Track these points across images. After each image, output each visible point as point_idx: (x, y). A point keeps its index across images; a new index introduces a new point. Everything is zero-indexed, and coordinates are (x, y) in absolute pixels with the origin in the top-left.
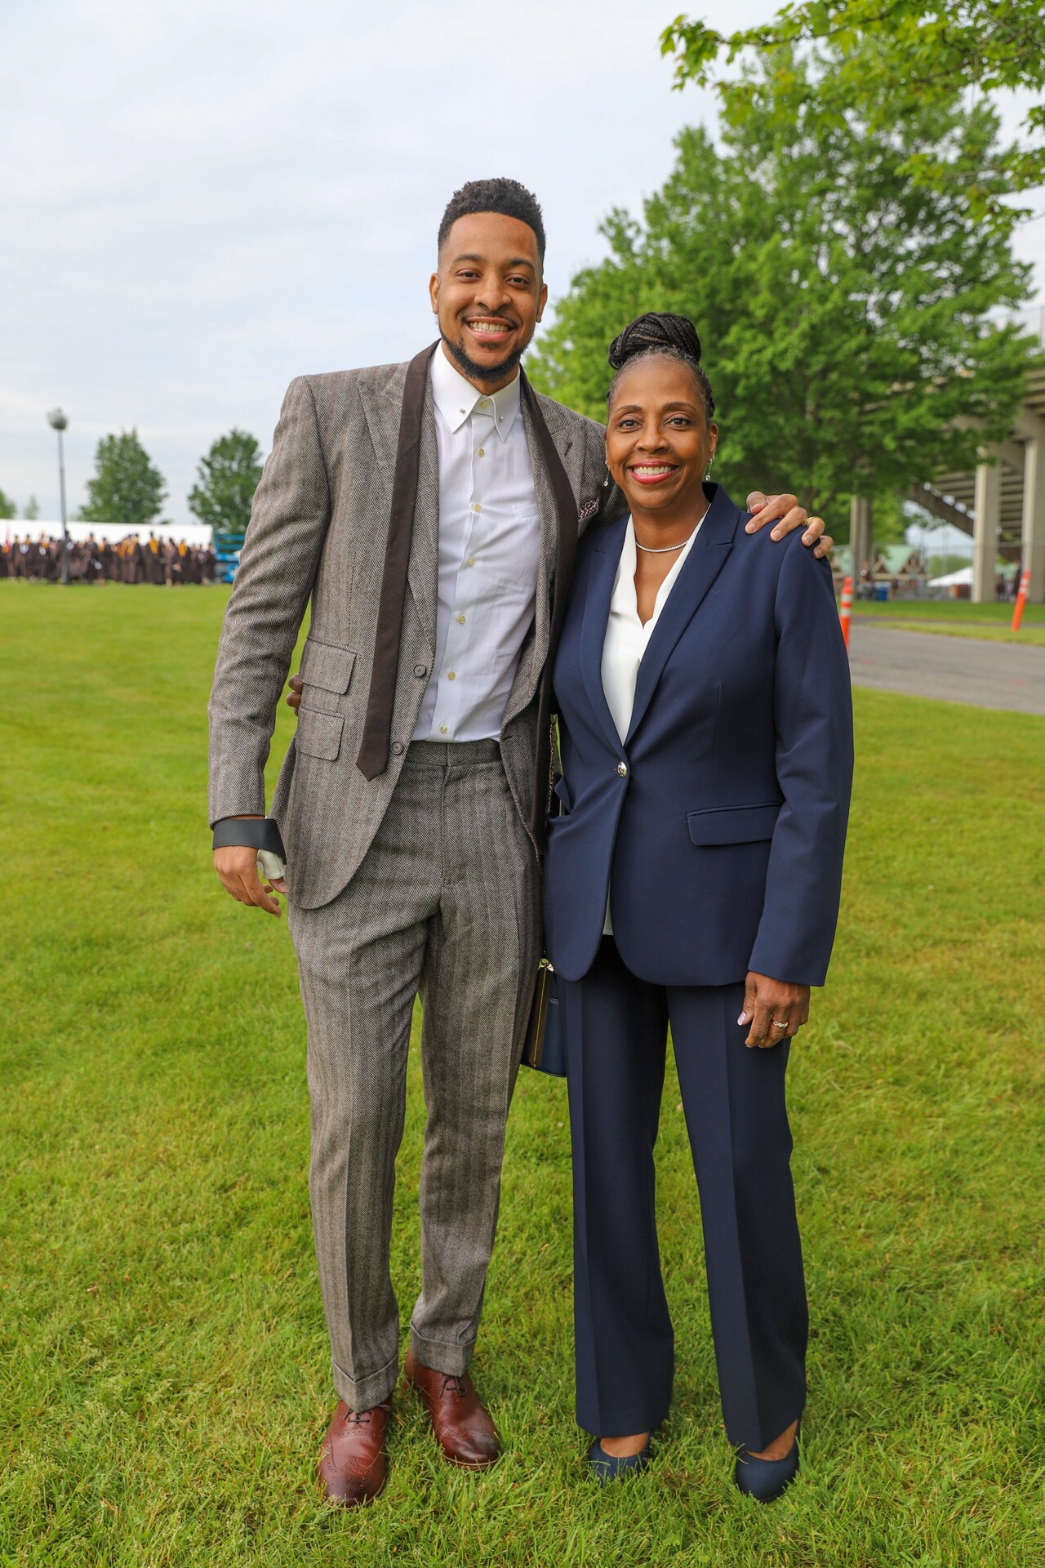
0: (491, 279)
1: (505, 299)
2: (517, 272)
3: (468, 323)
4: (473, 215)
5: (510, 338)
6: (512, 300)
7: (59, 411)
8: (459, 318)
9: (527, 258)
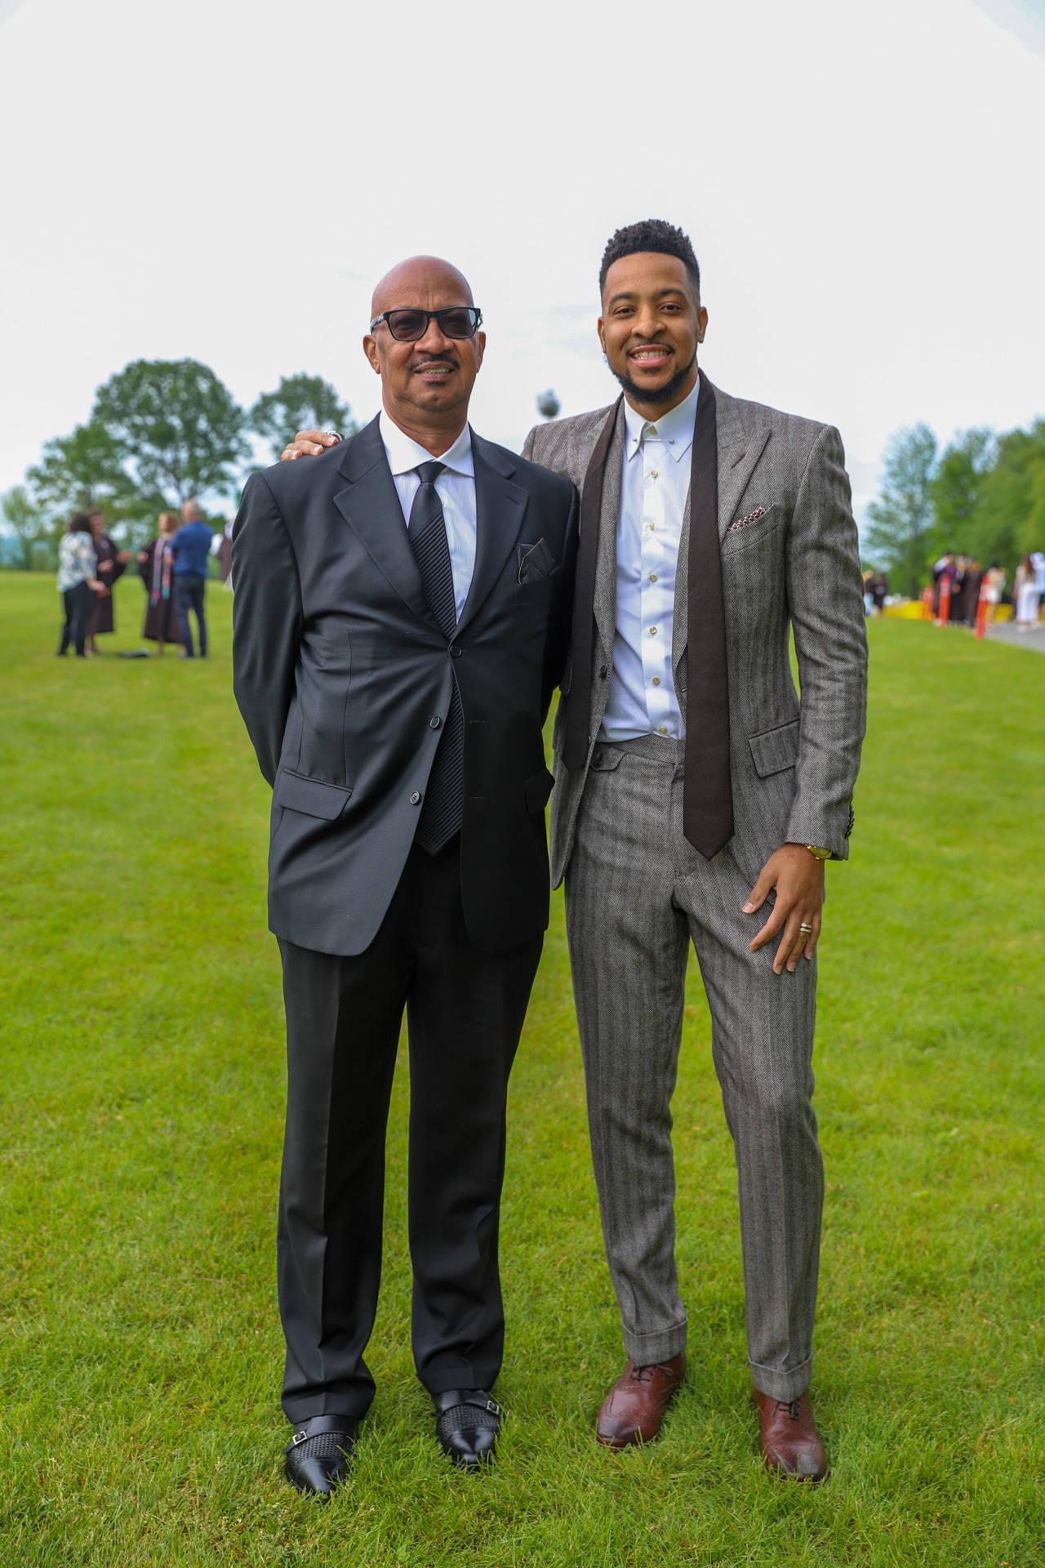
0: (645, 311)
1: (659, 326)
2: (669, 300)
3: (631, 355)
4: (624, 259)
5: (670, 361)
6: (666, 327)
7: (550, 394)
8: (623, 352)
9: (675, 286)
